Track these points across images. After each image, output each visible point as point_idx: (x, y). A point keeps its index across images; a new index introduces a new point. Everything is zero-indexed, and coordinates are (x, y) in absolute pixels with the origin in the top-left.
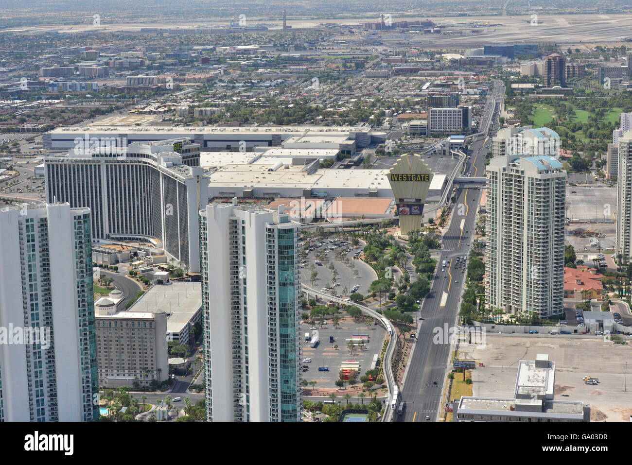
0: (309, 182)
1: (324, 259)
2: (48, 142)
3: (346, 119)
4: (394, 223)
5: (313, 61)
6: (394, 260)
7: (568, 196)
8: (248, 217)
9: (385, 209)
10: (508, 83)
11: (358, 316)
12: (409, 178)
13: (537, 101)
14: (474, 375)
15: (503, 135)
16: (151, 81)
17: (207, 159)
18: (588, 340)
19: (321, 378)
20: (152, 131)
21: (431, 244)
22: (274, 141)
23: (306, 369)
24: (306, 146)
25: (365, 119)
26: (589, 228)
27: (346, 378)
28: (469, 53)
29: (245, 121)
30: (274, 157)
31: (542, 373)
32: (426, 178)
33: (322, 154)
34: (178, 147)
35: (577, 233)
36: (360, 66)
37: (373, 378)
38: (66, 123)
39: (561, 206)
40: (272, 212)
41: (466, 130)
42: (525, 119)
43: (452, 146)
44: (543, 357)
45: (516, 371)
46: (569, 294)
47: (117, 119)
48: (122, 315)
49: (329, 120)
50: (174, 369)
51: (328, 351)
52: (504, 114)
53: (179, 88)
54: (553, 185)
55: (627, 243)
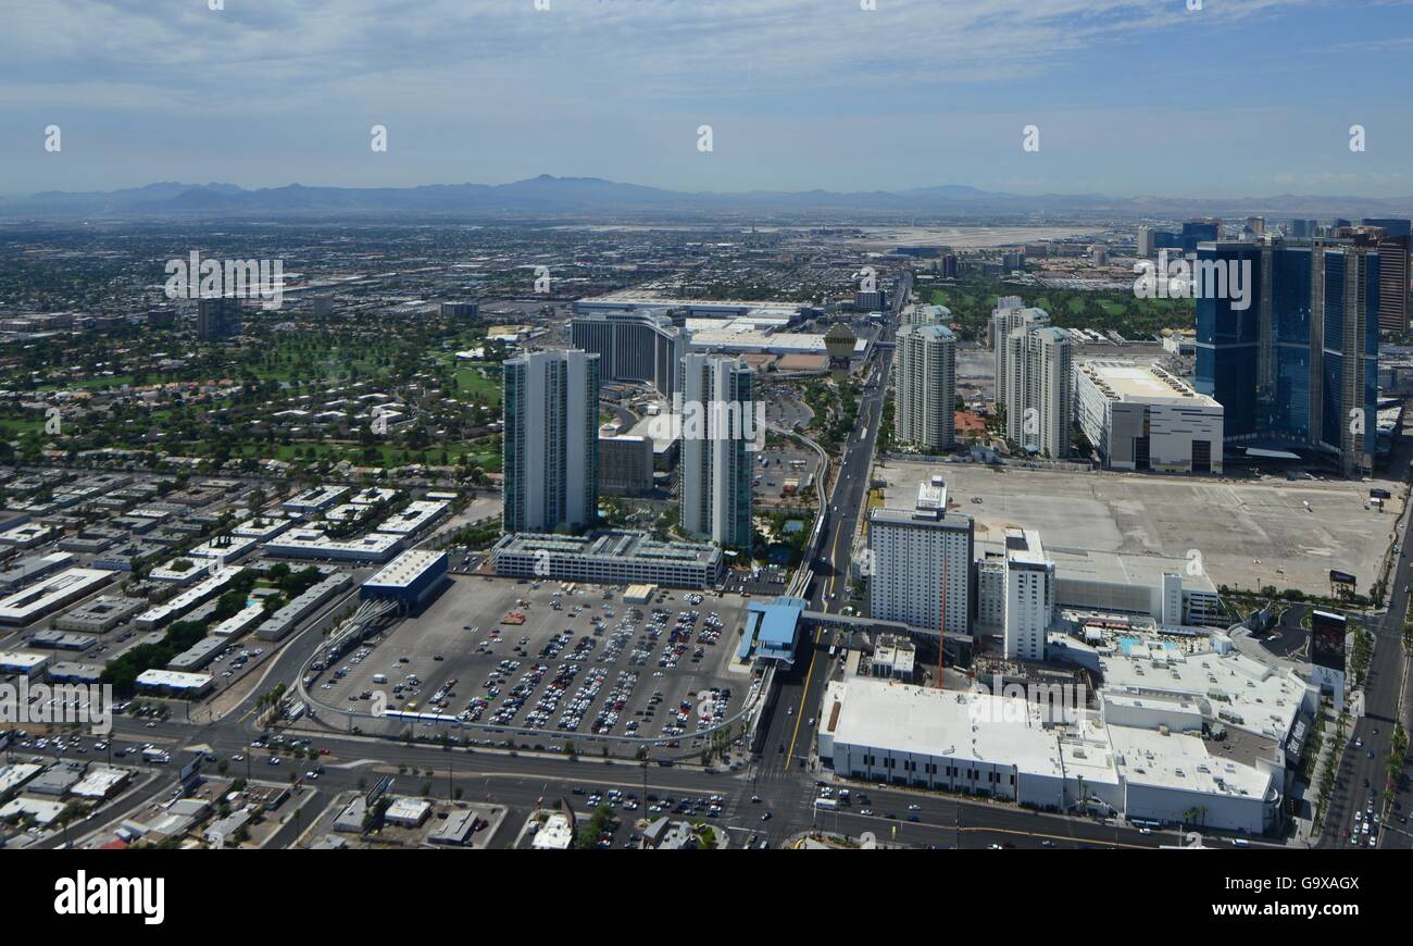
0: (766, 343)
1: (775, 400)
2: (576, 309)
3: (795, 298)
4: (827, 375)
5: (772, 256)
6: (828, 402)
7: (957, 358)
8: (717, 364)
9: (821, 363)
10: (914, 274)
11: (799, 444)
12: (839, 341)
13: (936, 288)
14: (886, 492)
15: (909, 310)
16: (654, 267)
17: (690, 324)
18: (974, 468)
19: (770, 492)
20: (653, 302)
21: (855, 391)
22: (742, 312)
23: (757, 483)
24: (765, 316)
25: (809, 298)
26: (974, 383)
27: (789, 492)
28: (886, 253)
29: (721, 297)
30: (741, 324)
31: (937, 491)
32: (853, 342)
33: (777, 322)
34: (670, 313)
35: (966, 386)
36: (807, 260)
37: (808, 493)
38: (591, 295)
39: (952, 364)
40: (736, 361)
41: (883, 308)
42: (927, 298)
43: (873, 319)
44: (938, 478)
45: (916, 489)
46: (960, 432)
47: (628, 293)
48: (620, 437)
49: (783, 298)
50: (658, 481)
51: (775, 471)
52: (911, 297)
53: (674, 272)
54: (946, 348)
55: (1003, 395)
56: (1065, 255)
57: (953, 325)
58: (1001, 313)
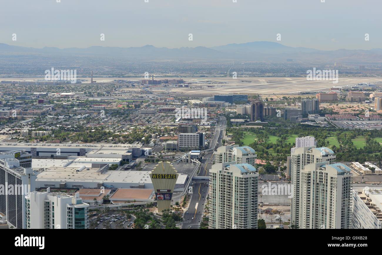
0: (102, 179)
1: (109, 227)
3: (127, 140)
4: (154, 205)
5: (109, 103)
7: (261, 189)
9: (149, 195)
10: (229, 118)
12: (163, 177)
13: (246, 129)
15: (222, 150)
16: (5, 114)
20: (4, 145)
21: (176, 218)
22: (81, 153)
24: (101, 156)
25: (139, 140)
26: (274, 208)
28: (205, 100)
29: (64, 140)
30: (81, 163)
32: (174, 177)
33: (111, 161)
35: (267, 212)
36: (138, 107)
39: (256, 194)
40: (72, 197)
41: (201, 147)
42: (237, 140)
43: (192, 157)
49: (116, 140)
52: (225, 137)
53: (23, 119)
54: (250, 182)
55: (297, 218)
56: (352, 101)
57: (258, 161)
58: (296, 152)
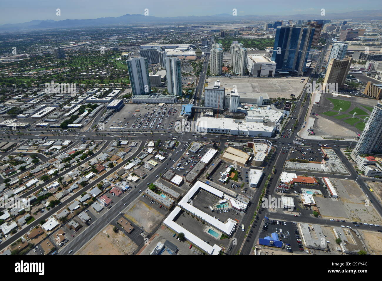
0: (183, 54)
1: (185, 66)
2: (140, 47)
3: (189, 43)
4: (196, 60)
5: (183, 33)
6: (196, 66)
7: (223, 55)
8: (172, 59)
9: (195, 58)
10: (215, 36)
11: (191, 75)
12: (198, 53)
13: (219, 39)
14: (208, 84)
15: (213, 45)
16: (156, 37)
17: (166, 50)
18: (226, 78)
19: (185, 85)
20: (157, 45)
21: (202, 63)
22: (177, 47)
23: (183, 83)
24: (182, 48)
25: (192, 43)
26: (227, 60)
27: (189, 85)
28: (209, 32)
29: (172, 44)
30: (177, 50)
31: (218, 83)
32: (201, 53)
33: (185, 49)
34: (161, 48)
35: (225, 61)
36: (191, 34)
37: (193, 85)
38: (143, 44)
39: (222, 57)
40: (177, 58)
41: (208, 45)
42: (217, 42)
43: (206, 47)
44: (218, 80)
45: (214, 83)
46: (223, 71)
47: (151, 43)
48: (154, 75)
49: (186, 43)
50: (162, 84)
51: (186, 81)
52: (214, 42)
53: (161, 38)
54: (221, 53)
55: (232, 63)
56: (248, 30)
57: (223, 48)
58: (233, 45)
